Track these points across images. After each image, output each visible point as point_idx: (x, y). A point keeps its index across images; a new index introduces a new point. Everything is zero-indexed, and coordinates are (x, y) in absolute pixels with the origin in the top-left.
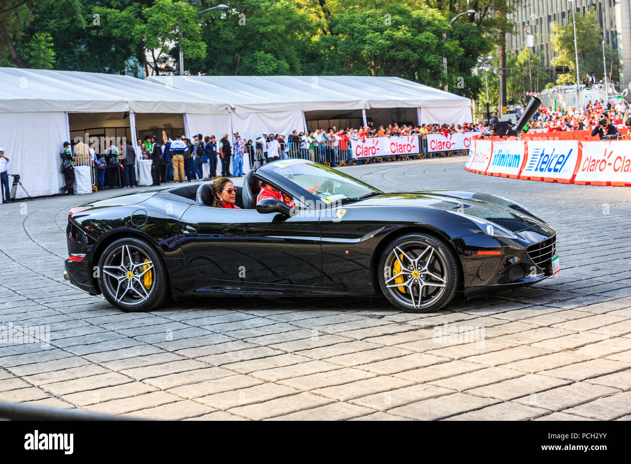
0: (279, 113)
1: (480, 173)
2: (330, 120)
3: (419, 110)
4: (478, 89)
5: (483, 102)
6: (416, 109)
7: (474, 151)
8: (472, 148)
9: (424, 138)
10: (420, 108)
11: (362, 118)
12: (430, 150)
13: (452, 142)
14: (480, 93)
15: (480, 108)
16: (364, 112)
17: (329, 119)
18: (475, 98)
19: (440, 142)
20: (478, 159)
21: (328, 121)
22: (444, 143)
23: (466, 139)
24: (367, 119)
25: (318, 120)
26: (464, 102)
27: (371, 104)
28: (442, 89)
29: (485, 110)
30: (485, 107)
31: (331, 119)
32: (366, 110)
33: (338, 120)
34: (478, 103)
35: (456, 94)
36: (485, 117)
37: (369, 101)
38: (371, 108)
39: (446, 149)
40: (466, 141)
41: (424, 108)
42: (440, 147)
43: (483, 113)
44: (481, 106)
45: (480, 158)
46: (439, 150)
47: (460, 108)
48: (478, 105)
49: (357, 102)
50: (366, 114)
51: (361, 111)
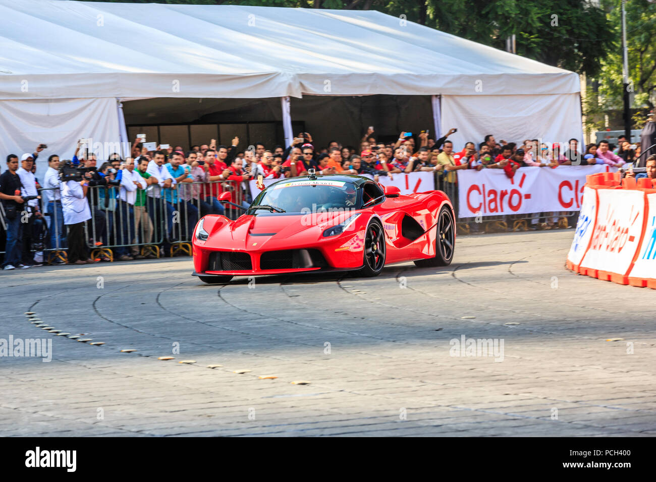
0: (52, 105)
1: (609, 279)
2: (193, 127)
3: (435, 102)
4: (599, 43)
5: (610, 82)
6: (428, 99)
7: (592, 217)
8: (587, 209)
9: (450, 179)
10: (439, 97)
11: (280, 123)
12: (464, 212)
13: (523, 191)
14: (605, 58)
15: (601, 100)
16: (286, 107)
17: (188, 124)
18: (591, 70)
19: (493, 192)
20: (604, 241)
21: (185, 128)
22: (503, 194)
23: (566, 183)
24: (294, 123)
25: (158, 125)
26: (563, 81)
27: (305, 83)
28: (500, 44)
29: (615, 102)
30: (615, 94)
31: (196, 122)
32: (293, 100)
33: (215, 126)
34: (597, 85)
35: (538, 60)
36: (614, 124)
37: (300, 76)
38: (304, 95)
39: (508, 211)
40: (565, 188)
41: (451, 96)
42: (493, 205)
43: (609, 113)
44: (604, 92)
45: (612, 236)
46: (489, 214)
47: (551, 99)
48: (596, 90)
49: (268, 77)
50: (292, 113)
51: (277, 101)
